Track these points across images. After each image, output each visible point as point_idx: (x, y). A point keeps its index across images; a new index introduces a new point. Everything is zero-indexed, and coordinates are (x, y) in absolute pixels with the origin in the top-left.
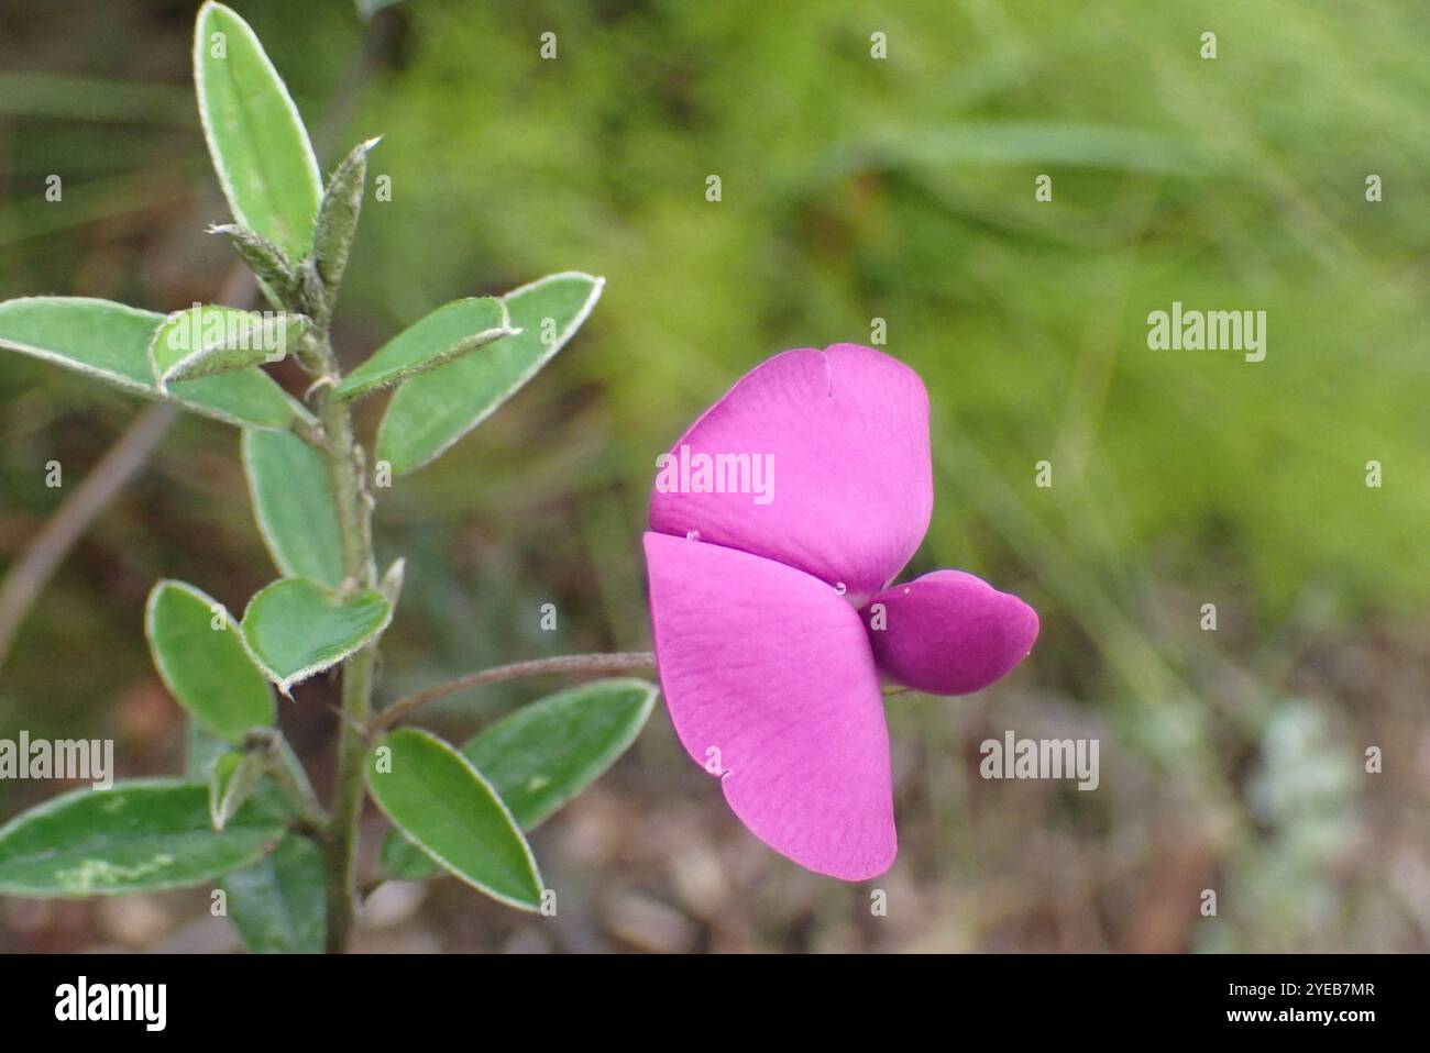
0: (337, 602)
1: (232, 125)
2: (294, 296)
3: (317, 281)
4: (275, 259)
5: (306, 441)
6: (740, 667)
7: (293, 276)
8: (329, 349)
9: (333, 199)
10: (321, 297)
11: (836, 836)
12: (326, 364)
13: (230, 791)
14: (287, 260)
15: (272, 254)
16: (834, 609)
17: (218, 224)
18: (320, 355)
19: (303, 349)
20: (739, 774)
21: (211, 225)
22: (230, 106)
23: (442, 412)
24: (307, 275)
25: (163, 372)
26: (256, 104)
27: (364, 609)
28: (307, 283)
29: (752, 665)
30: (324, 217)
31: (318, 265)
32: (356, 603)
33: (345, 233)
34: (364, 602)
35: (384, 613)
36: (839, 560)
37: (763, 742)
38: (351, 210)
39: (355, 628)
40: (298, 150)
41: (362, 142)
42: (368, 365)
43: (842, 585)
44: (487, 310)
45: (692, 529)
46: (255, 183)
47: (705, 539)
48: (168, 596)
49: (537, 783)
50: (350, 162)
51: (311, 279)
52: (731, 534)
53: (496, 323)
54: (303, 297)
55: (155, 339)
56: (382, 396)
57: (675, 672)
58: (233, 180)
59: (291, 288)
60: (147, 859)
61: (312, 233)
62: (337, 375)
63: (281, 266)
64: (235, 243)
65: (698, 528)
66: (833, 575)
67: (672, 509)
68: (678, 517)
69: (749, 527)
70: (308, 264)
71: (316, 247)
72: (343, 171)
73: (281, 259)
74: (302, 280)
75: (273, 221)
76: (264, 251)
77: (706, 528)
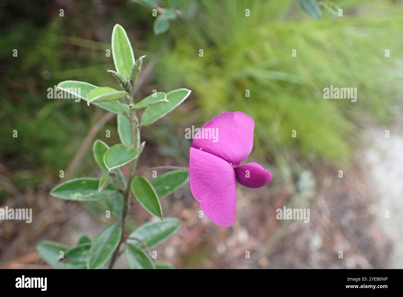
0: (129, 150)
1: (119, 50)
2: (126, 87)
3: (130, 84)
4: (122, 79)
5: (127, 116)
6: (207, 179)
7: (125, 83)
8: (132, 98)
9: (135, 68)
10: (131, 88)
11: (223, 217)
12: (131, 101)
13: (103, 185)
14: (124, 79)
15: (121, 78)
16: (229, 168)
17: (110, 70)
18: (130, 100)
19: (126, 98)
20: (204, 202)
21: (108, 70)
22: (119, 46)
23: (155, 114)
24: (128, 83)
25: (89, 100)
26: (124, 46)
27: (134, 152)
28: (128, 85)
29: (209, 179)
30: (133, 71)
31: (131, 81)
32: (133, 151)
33: (137, 75)
34: (134, 151)
35: (136, 155)
36: (231, 158)
37: (210, 195)
38: (138, 70)
39: (130, 157)
40: (131, 57)
41: (142, 56)
42: (139, 103)
43: (231, 163)
44: (162, 95)
45: (201, 148)
46: (122, 63)
47: (203, 150)
48: (98, 143)
49: (167, 188)
50: (139, 60)
51: (129, 84)
52: (209, 150)
53: (163, 98)
54: (127, 87)
55: (90, 93)
56: (143, 109)
57: (193, 179)
58: (117, 62)
59: (125, 85)
60: (88, 194)
61: (130, 74)
62: (133, 104)
63: (123, 80)
64: (113, 75)
65: (202, 148)
66: (230, 161)
67: (197, 143)
68: (198, 145)
69: (213, 149)
70: (129, 81)
71: (131, 77)
72: (137, 62)
73: (123, 79)
74: (127, 84)
75: (125, 71)
76: (119, 77)
77: (204, 147)
